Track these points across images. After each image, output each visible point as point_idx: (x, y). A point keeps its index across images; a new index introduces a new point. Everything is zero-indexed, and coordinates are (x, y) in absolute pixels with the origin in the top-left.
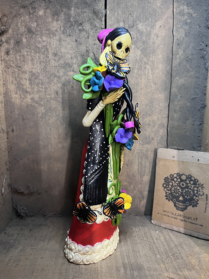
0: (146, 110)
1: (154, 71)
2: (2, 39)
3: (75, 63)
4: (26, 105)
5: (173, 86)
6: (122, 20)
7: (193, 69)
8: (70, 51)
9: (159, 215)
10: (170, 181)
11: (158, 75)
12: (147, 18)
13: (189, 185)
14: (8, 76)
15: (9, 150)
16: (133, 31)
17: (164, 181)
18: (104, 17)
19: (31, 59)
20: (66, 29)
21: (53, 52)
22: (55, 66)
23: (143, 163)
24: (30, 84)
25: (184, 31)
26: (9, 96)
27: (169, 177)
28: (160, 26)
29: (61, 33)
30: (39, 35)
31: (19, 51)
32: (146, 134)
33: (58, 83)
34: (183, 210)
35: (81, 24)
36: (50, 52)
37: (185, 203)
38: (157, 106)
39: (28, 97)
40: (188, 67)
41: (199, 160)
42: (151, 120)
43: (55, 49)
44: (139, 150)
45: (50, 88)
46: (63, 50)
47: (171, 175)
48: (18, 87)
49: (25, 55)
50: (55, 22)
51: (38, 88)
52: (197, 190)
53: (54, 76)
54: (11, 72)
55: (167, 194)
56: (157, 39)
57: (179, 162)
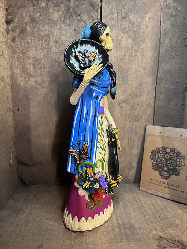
0: (136, 92)
1: (144, 58)
2: (8, 28)
4: (30, 87)
5: (160, 71)
6: (115, 11)
7: (177, 56)
8: (69, 39)
9: (146, 182)
10: (156, 153)
11: (146, 61)
12: (138, 10)
13: (173, 157)
14: (14, 61)
15: (15, 126)
16: (126, 21)
17: (151, 153)
18: (100, 9)
19: (34, 45)
20: (66, 19)
21: (54, 40)
22: (56, 53)
23: (133, 138)
24: (33, 68)
25: (170, 23)
26: (15, 79)
27: (156, 150)
30: (42, 24)
31: (24, 39)
32: (136, 113)
33: (58, 67)
34: (167, 178)
35: (79, 15)
37: (169, 173)
39: (32, 80)
40: (174, 54)
41: (181, 135)
42: (140, 100)
43: (56, 37)
44: (129, 127)
45: (51, 72)
46: (63, 38)
47: (157, 148)
48: (23, 71)
49: (30, 42)
50: (57, 13)
51: (40, 72)
52: (179, 161)
53: (55, 61)
54: (16, 58)
55: (154, 164)
56: (147, 29)
57: (165, 137)
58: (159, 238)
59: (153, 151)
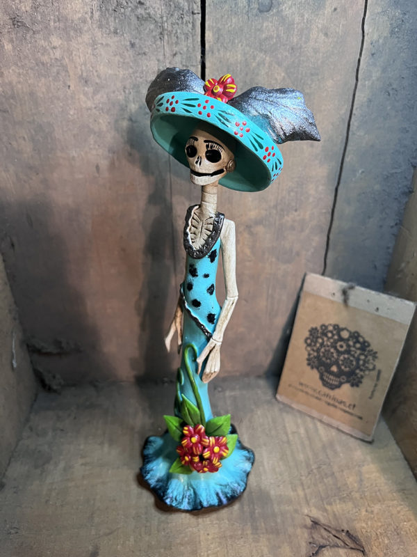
0: (289, 200)
3: (134, 99)
4: (32, 194)
5: (350, 151)
7: (397, 111)
8: (119, 71)
16: (270, 19)
20: (107, 15)
21: (80, 75)
23: (276, 295)
25: (388, 23)
27: (319, 328)
28: (335, 9)
29: (94, 26)
30: (41, 33)
32: (286, 245)
33: (97, 147)
36: (71, 73)
37: (339, 377)
38: (312, 192)
39: (34, 178)
40: (389, 108)
43: (83, 66)
44: (270, 274)
45: (81, 158)
46: (102, 69)
48: (7, 157)
49: (14, 83)
53: (88, 131)
56: (326, 40)
57: (342, 306)
58: (312, 525)
59: (313, 329)
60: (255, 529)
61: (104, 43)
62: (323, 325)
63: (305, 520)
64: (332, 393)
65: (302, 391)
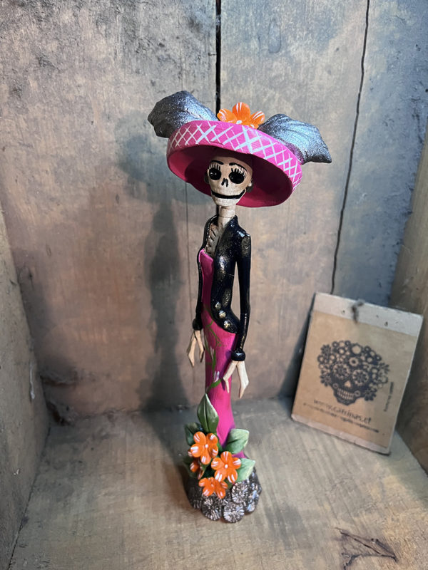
0: (298, 223)
4: (52, 225)
5: (353, 177)
6: (254, 34)
10: (332, 352)
12: (310, 29)
15: (27, 311)
16: (279, 60)
20: (130, 56)
21: (103, 111)
22: (109, 143)
23: (288, 316)
24: (56, 182)
25: (385, 60)
26: (13, 209)
27: (331, 346)
28: (338, 49)
29: (118, 66)
30: (66, 72)
31: (24, 110)
32: (296, 267)
33: (117, 178)
39: (55, 209)
40: (387, 137)
42: (307, 241)
44: (281, 295)
45: (101, 189)
48: (30, 190)
51: (74, 190)
53: (109, 164)
54: (10, 158)
56: (330, 77)
57: (352, 323)
58: (342, 537)
59: (325, 346)
60: (287, 545)
61: (126, 82)
62: (335, 342)
63: (335, 533)
64: (347, 408)
65: (317, 409)
